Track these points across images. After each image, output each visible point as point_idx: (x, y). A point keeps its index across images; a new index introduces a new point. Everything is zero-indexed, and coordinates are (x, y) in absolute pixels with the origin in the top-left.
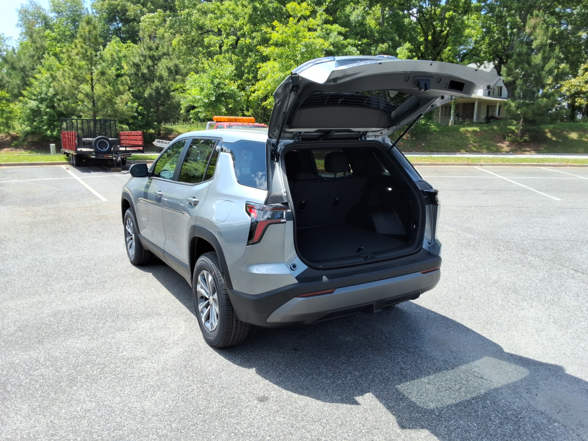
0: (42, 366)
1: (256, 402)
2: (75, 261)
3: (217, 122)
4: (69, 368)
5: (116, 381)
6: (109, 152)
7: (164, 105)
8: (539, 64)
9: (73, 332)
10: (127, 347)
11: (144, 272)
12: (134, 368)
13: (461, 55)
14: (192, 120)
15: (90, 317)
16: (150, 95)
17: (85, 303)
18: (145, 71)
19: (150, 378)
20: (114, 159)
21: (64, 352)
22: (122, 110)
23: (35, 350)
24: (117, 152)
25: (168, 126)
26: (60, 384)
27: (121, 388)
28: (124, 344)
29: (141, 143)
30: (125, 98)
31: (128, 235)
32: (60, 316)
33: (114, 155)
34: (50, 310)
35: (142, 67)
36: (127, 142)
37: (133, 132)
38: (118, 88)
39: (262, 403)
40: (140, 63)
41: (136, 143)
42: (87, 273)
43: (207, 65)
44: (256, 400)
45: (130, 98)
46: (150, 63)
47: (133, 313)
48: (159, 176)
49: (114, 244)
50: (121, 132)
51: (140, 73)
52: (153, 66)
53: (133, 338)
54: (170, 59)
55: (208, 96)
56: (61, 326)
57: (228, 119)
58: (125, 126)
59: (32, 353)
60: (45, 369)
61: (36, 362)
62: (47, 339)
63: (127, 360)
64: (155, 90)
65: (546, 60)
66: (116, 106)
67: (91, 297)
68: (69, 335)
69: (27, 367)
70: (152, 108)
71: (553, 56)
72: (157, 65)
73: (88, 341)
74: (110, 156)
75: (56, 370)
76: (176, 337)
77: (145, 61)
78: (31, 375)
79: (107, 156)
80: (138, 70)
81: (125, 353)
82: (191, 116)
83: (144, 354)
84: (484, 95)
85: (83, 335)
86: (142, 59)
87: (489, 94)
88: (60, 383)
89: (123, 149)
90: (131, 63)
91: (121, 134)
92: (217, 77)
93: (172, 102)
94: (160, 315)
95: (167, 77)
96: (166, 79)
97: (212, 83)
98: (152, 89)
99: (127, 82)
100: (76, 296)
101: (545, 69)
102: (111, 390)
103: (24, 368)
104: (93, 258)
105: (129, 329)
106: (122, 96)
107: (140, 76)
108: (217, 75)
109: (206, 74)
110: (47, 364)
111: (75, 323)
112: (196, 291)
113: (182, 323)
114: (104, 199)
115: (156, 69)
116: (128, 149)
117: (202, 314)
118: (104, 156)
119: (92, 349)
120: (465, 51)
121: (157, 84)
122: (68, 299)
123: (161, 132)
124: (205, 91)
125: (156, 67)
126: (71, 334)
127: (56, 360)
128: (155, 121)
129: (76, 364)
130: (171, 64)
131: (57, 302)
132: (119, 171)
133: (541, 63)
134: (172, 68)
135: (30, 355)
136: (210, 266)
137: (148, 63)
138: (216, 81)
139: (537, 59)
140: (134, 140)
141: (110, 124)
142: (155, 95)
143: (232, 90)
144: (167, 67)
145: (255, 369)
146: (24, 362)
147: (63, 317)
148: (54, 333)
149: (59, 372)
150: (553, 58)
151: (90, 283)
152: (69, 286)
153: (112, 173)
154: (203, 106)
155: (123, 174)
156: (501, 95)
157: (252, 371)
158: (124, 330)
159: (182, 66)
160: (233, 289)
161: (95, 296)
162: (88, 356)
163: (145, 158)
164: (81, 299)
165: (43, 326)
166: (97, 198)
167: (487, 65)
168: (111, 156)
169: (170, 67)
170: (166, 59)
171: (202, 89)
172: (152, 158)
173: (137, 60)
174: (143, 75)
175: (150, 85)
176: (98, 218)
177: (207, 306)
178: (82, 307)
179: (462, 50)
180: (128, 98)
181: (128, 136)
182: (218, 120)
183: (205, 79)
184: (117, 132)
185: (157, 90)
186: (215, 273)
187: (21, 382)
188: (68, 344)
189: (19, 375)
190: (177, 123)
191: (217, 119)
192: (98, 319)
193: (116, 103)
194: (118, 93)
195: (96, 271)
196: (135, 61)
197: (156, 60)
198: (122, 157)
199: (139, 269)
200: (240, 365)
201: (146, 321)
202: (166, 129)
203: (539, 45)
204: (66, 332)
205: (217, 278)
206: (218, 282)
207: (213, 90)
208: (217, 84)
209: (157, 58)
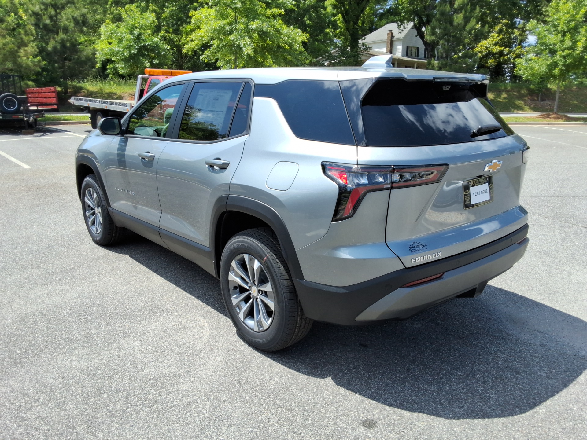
0: (35, 403)
1: (362, 429)
2: (19, 244)
3: (149, 75)
4: (77, 401)
5: (155, 416)
6: (18, 111)
7: (70, 60)
8: (461, 24)
9: (60, 345)
10: (146, 360)
11: (117, 254)
12: (170, 392)
13: (377, 14)
14: (110, 76)
15: (74, 320)
16: (55, 48)
17: (57, 300)
18: (48, 22)
19: (201, 406)
20: (25, 119)
21: (59, 377)
22: (27, 64)
23: (15, 377)
24: (28, 112)
25: (75, 83)
26: (75, 431)
27: (167, 427)
28: (140, 356)
29: (54, 101)
30: (29, 51)
31: (87, 208)
32: (31, 321)
33: (25, 115)
34: (13, 314)
35: (44, 17)
36: (37, 100)
37: (44, 88)
38: (22, 38)
39: (372, 431)
40: (40, 12)
41: (48, 101)
42: (43, 259)
43: (124, 13)
44: (361, 427)
45: (35, 51)
46: (53, 12)
47: (131, 311)
48: (133, 133)
49: (62, 219)
50: (27, 89)
51: (41, 24)
52: (56, 16)
53: (147, 346)
54: (76, 7)
55: (128, 48)
56: (38, 336)
57: (163, 72)
58: (30, 83)
59: (12, 383)
60: (41, 407)
61: (24, 396)
62: (26, 358)
63: (156, 380)
64: (60, 43)
65: (467, 20)
66: (19, 59)
67: (62, 291)
68: (55, 349)
69: (12, 407)
70: (56, 62)
71: (474, 16)
72: (60, 13)
73: (86, 357)
74: (20, 117)
75: (58, 405)
76: (205, 341)
77: (46, 9)
78: (23, 420)
79: (16, 116)
80: (40, 20)
81: (147, 371)
82: (108, 71)
83: (174, 370)
84: (403, 56)
85: (75, 348)
86: (43, 7)
87: (407, 55)
88: (74, 428)
89: (35, 108)
90: (30, 12)
91: (28, 91)
92: (136, 28)
93: (79, 56)
94: (167, 310)
95: (73, 28)
96: (72, 31)
97: (132, 33)
98: (56, 42)
99: (31, 32)
100: (42, 291)
101: (466, 28)
102: (155, 433)
103: (9, 409)
104: (43, 240)
105: (136, 334)
106: (26, 48)
107: (41, 27)
108: (137, 25)
109: (123, 23)
110: (42, 398)
111: (56, 331)
112: (227, 281)
113: (202, 319)
114: (26, 166)
115: (60, 19)
116: (40, 108)
117: (237, 309)
118: (13, 116)
119: (97, 369)
120: (381, 11)
121: (62, 36)
122: (32, 295)
123: (69, 90)
124: (125, 43)
125: (59, 17)
126: (58, 347)
127: (51, 391)
128: (61, 78)
129: (85, 395)
130: (77, 14)
131: (18, 301)
132: (32, 133)
133: (463, 22)
134: (79, 18)
135: (10, 386)
136: (259, 249)
137: (50, 12)
138: (136, 32)
139: (458, 19)
140: (46, 98)
141: (14, 80)
142: (60, 48)
143: (155, 42)
144: (73, 17)
145: (330, 378)
146: (6, 398)
147: (35, 322)
148: (32, 348)
149: (65, 410)
150: (474, 18)
151: (52, 272)
152: (26, 278)
153: (24, 136)
154: (122, 60)
155: (37, 136)
156: (418, 56)
157: (329, 381)
158: (129, 336)
159: (89, 16)
160: (303, 278)
161: (68, 290)
162: (97, 380)
163: (57, 118)
164: (49, 295)
165: (13, 339)
166: (16, 165)
167: (406, 26)
168: (22, 117)
169: (76, 17)
170: (69, 8)
171: (120, 41)
172: (66, 118)
173: (37, 9)
174: (45, 26)
175: (54, 38)
176: (27, 189)
177: (246, 300)
178: (56, 306)
179: (379, 10)
180: (33, 50)
181: (37, 94)
182: (151, 73)
183: (123, 30)
184: (23, 89)
185: (63, 43)
186: (268, 258)
187: (13, 433)
188: (59, 363)
189: (6, 420)
190: (85, 80)
191: (149, 72)
192: (86, 322)
193: (19, 56)
194: (23, 44)
195: (54, 256)
196: (35, 10)
197: (58, 8)
198: (35, 117)
199: (109, 250)
200: (308, 374)
201: (153, 321)
202: (74, 87)
203: (461, 4)
204: (50, 345)
205: (273, 264)
206: (274, 270)
207: (134, 42)
208: (137, 35)
209: (60, 7)
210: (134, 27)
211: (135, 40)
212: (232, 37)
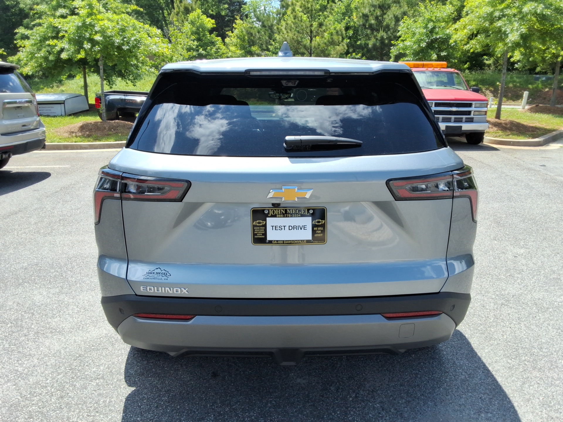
16: (374, 45)
18: (373, 22)
30: (338, 49)
35: (371, 18)
40: (369, 14)
46: (378, 12)
51: (367, 24)
52: (382, 16)
54: (400, 6)
55: (419, 41)
64: (380, 41)
72: (386, 14)
77: (374, 11)
80: (367, 21)
86: (372, 9)
90: (361, 14)
92: (432, 21)
95: (393, 26)
97: (426, 27)
98: (377, 39)
107: (367, 27)
108: (433, 18)
109: (421, 18)
115: (385, 19)
121: (382, 34)
124: (417, 36)
125: (384, 16)
137: (377, 13)
138: (430, 25)
142: (380, 45)
143: (446, 34)
144: (394, 15)
154: (413, 53)
169: (397, 16)
170: (394, 7)
171: (414, 35)
173: (366, 11)
174: (371, 26)
175: (375, 36)
180: (343, 48)
183: (419, 23)
185: (382, 40)
194: (332, 44)
197: (385, 9)
207: (426, 35)
208: (431, 29)
209: (387, 7)
210: (430, 20)
211: (427, 34)
212: (499, 24)
